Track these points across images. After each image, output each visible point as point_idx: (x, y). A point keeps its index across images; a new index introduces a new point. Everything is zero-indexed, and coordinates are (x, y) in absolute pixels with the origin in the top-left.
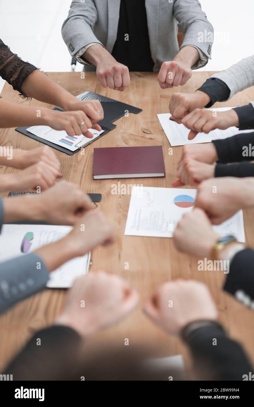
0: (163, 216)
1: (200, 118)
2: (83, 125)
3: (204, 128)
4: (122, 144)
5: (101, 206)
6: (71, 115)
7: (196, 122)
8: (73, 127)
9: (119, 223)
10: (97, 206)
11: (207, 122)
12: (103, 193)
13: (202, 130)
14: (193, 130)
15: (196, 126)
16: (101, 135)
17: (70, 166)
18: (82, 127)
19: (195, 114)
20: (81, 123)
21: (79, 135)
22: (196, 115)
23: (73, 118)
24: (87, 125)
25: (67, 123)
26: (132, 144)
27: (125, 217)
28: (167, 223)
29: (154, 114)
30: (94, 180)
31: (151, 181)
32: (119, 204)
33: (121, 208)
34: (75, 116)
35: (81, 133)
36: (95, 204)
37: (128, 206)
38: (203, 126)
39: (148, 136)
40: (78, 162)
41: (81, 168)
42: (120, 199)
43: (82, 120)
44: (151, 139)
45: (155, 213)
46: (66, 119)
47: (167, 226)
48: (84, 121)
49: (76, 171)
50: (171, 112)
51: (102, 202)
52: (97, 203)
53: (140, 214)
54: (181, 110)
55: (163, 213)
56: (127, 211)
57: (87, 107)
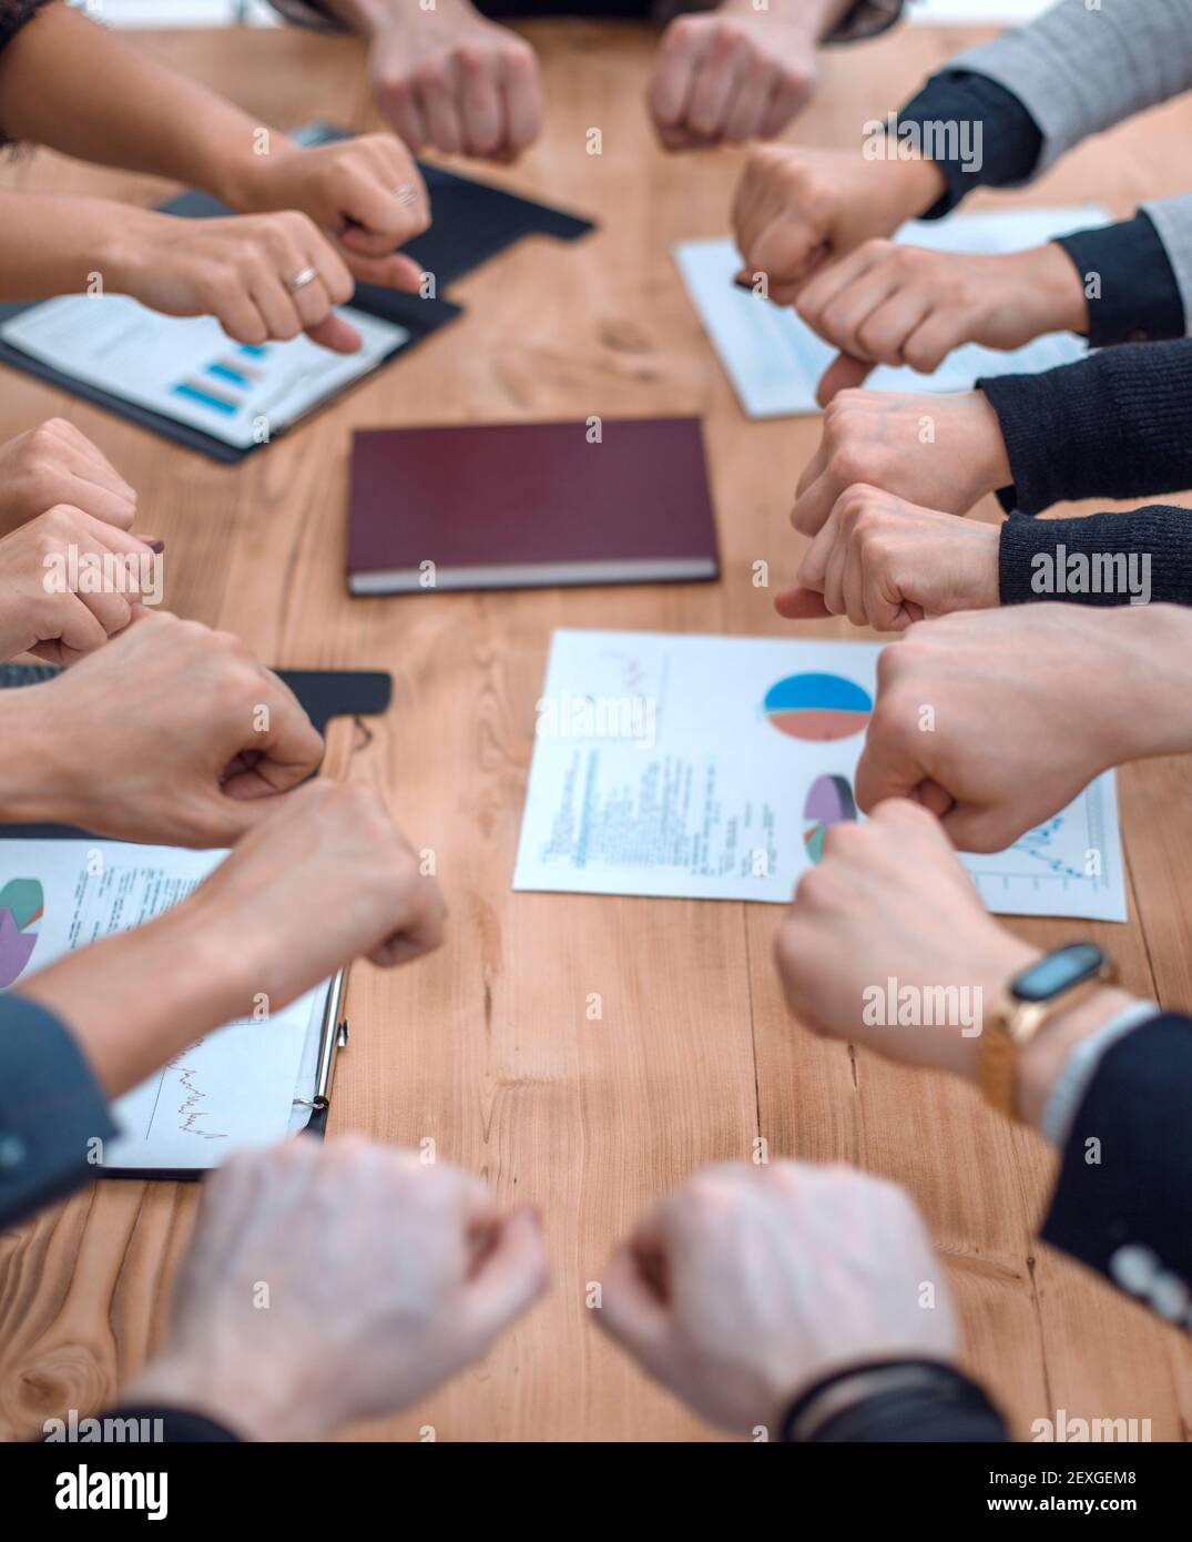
0: (710, 787)
1: (892, 293)
2: (306, 285)
3: (914, 348)
4: (498, 408)
5: (392, 736)
6: (242, 235)
7: (873, 311)
8: (253, 298)
9: (486, 823)
10: (369, 736)
11: (926, 315)
12: (400, 666)
13: (899, 356)
14: (856, 351)
15: (869, 334)
16: (391, 357)
17: (230, 525)
18: (301, 295)
19: (865, 271)
20: (297, 273)
21: (287, 338)
22: (870, 279)
23: (252, 251)
24: (325, 285)
25: (221, 275)
26: (547, 405)
27: (517, 793)
28: (733, 824)
29: (661, 243)
30: (354, 596)
31: (646, 601)
32: (485, 725)
33: (495, 744)
34: (265, 238)
35: (297, 326)
36: (358, 724)
37: (530, 736)
38: (908, 336)
39: (630, 362)
40: (270, 503)
41: (282, 532)
42: (488, 699)
43: (300, 260)
44: (645, 377)
45: (667, 774)
46: (220, 258)
47: (731, 843)
48: (311, 262)
49: (256, 549)
50: (744, 247)
51: (395, 713)
52: (371, 723)
53: (591, 776)
54: (793, 237)
55: (711, 772)
56: (524, 762)
57: (340, 170)
